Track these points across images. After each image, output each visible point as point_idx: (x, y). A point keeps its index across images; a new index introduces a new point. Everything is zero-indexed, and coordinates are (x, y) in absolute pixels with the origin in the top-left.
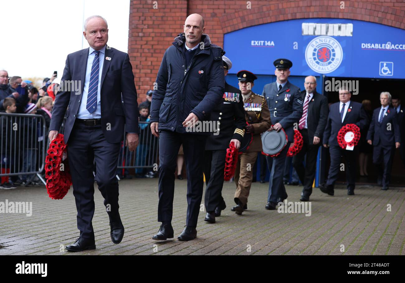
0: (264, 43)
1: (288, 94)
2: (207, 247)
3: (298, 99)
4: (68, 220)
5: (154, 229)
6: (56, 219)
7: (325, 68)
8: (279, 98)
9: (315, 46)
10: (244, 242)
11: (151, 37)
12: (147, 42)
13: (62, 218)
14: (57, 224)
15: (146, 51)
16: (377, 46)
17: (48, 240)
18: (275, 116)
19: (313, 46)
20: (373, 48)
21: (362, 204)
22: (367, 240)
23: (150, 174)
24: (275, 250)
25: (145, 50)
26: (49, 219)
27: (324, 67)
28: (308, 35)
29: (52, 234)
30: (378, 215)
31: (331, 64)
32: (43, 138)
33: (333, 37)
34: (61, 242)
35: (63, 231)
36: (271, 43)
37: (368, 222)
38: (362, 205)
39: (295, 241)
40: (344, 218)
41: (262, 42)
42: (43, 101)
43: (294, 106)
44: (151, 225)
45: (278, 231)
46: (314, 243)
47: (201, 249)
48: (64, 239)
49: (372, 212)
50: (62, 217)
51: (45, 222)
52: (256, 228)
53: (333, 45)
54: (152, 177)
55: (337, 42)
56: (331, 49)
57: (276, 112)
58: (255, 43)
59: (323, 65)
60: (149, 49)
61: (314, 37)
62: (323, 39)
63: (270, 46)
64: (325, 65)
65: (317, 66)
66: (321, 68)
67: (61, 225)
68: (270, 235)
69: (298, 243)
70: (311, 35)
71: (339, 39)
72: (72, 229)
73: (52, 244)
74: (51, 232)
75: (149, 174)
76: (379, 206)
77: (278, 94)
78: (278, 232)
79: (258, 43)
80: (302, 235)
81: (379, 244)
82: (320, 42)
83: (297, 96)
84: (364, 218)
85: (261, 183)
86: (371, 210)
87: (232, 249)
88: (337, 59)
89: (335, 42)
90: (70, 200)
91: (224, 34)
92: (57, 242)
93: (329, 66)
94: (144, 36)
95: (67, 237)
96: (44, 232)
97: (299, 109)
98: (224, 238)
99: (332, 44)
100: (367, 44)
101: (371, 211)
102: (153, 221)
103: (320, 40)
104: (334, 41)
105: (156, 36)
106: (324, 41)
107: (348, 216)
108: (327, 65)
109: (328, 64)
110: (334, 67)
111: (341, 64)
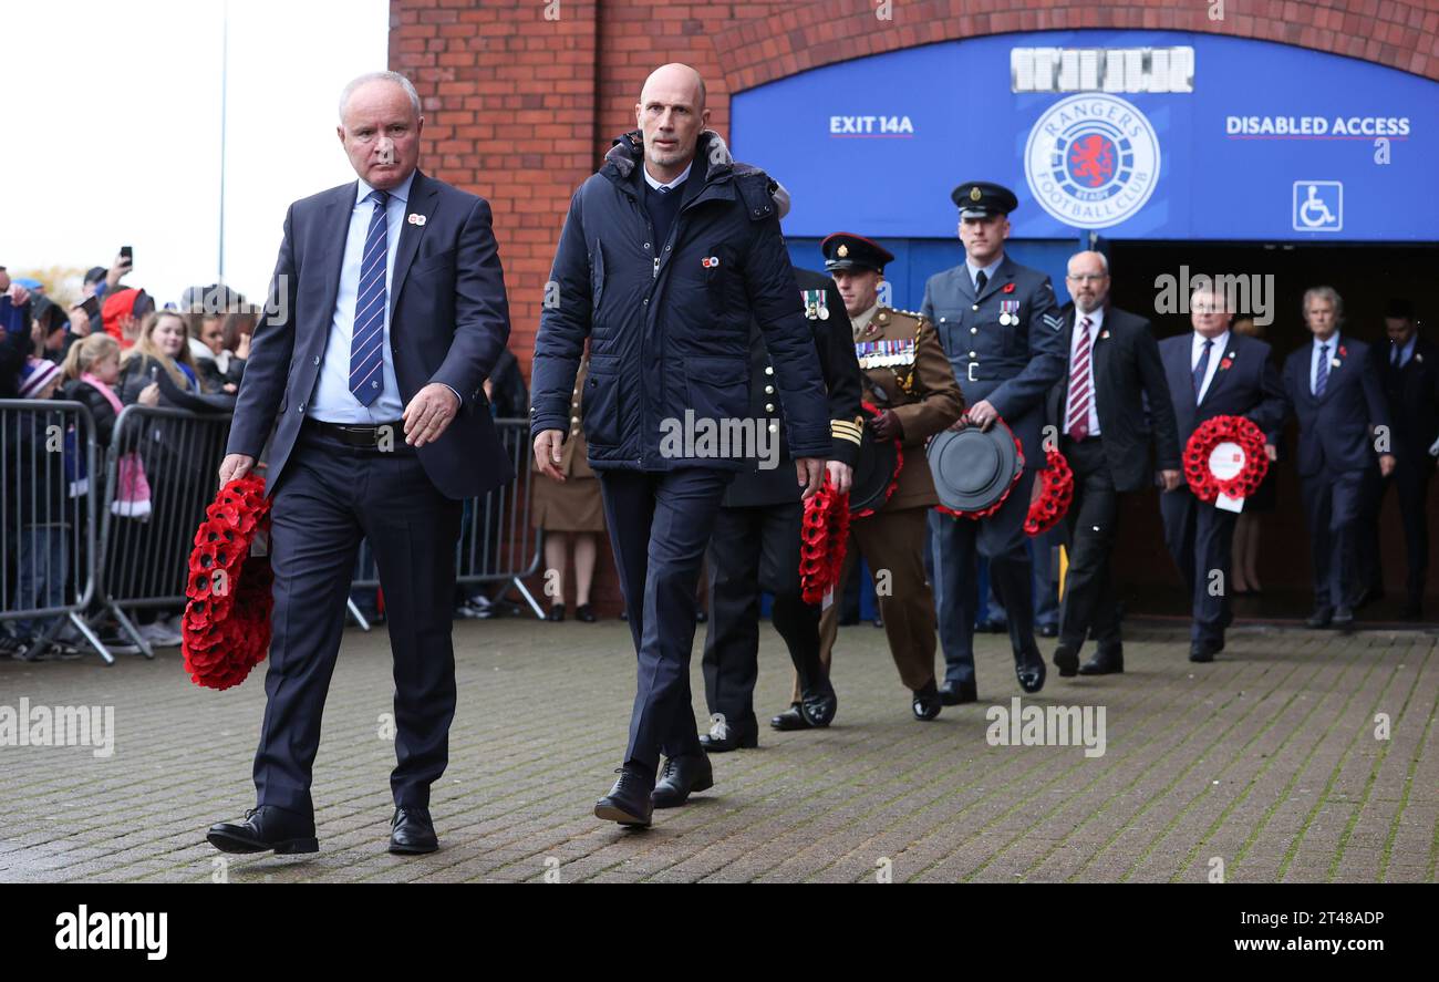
0: (876, 125)
1: (1012, 300)
2: (687, 862)
3: (1046, 312)
4: (185, 777)
5: (494, 801)
6: (144, 777)
7: (1097, 209)
8: (982, 317)
9: (1058, 129)
10: (820, 841)
11: (469, 110)
12: (454, 132)
13: (163, 772)
14: (146, 793)
15: (452, 161)
16: (1283, 126)
17: (114, 853)
18: (971, 379)
19: (1051, 130)
20: (1267, 132)
21: (1243, 693)
22: (1261, 823)
23: (479, 605)
24: (931, 866)
25: (446, 158)
26: (116, 776)
27: (1093, 206)
28: (1033, 93)
29: (131, 829)
30: (1299, 733)
31: (1120, 194)
32: (89, 486)
33: (1124, 95)
34: (162, 857)
35: (170, 817)
36: (899, 123)
37: (1264, 756)
38: (1242, 698)
39: (1006, 833)
40: (1178, 746)
41: (870, 120)
42: (89, 353)
43: (1032, 337)
44: (482, 788)
45: (940, 797)
46: (1073, 837)
47: (665, 869)
48: (173, 846)
49: (1276, 721)
50: (164, 767)
51: (102, 786)
52: (861, 788)
53: (1125, 125)
54: (483, 615)
55: (1138, 112)
56: (1116, 141)
57: (976, 364)
58: (842, 125)
59: (1088, 199)
60: (461, 156)
61: (1054, 96)
62: (1089, 104)
63: (898, 133)
64: (1099, 196)
65: (1067, 202)
66: (1083, 210)
67: (159, 795)
68: (914, 812)
69: (1016, 839)
70: (1046, 93)
71: (1146, 102)
72: (199, 809)
73: (129, 864)
74: (126, 821)
75: (474, 605)
76: (1304, 698)
77: (976, 304)
78: (940, 801)
79: (854, 125)
80: (1027, 812)
81: (1305, 836)
82: (1077, 116)
83: (1040, 304)
84: (1250, 742)
85: (876, 626)
86: (1274, 715)
87: (776, 866)
88: (1141, 176)
89: (1130, 114)
90: (190, 705)
91: (732, 96)
92: (146, 859)
93: (1111, 201)
94: (444, 110)
95: (183, 840)
96: (98, 822)
97: (1052, 349)
98: (749, 829)
99: (1120, 122)
100: (1245, 120)
101: (1274, 719)
102: (491, 774)
103: (1076, 108)
104: (1127, 111)
105: (486, 109)
106: (1093, 111)
107: (1191, 738)
108: (1104, 198)
109: (1106, 194)
110: (1131, 204)
111: (1156, 191)
